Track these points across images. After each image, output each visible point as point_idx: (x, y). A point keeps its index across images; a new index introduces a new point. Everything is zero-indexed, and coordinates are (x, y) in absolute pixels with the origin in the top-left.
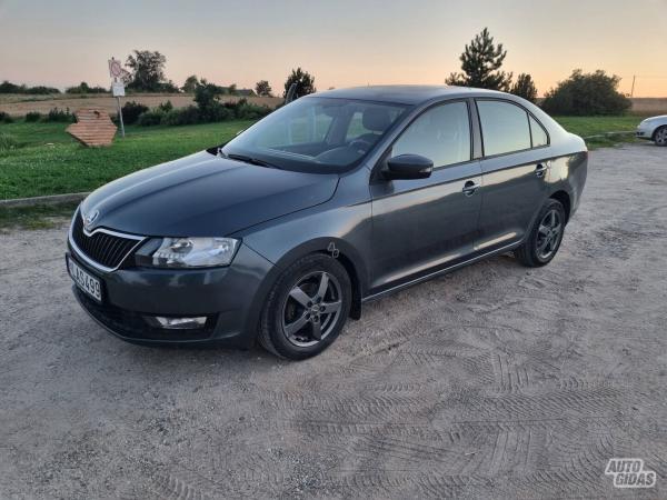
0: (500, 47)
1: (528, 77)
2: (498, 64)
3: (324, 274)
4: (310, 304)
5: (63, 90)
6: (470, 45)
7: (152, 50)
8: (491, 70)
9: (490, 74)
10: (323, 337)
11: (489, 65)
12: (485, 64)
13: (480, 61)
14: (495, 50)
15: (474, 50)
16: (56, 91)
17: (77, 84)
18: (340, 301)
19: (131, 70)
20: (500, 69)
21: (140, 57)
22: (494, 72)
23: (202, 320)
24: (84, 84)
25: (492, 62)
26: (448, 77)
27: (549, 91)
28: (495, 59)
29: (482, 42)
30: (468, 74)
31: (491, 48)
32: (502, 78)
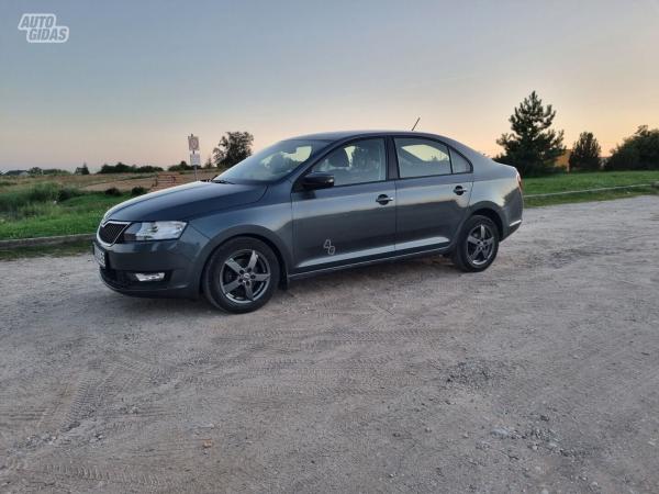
0: (549, 108)
1: (590, 136)
2: (548, 124)
3: (254, 253)
4: (242, 272)
5: (165, 168)
6: (519, 107)
7: (242, 131)
8: (542, 129)
9: (541, 132)
10: (255, 299)
11: (539, 124)
12: (535, 124)
13: (530, 122)
14: (545, 111)
15: (524, 112)
16: (160, 169)
17: (178, 163)
18: (269, 274)
19: (223, 149)
20: (551, 127)
21: (232, 137)
22: (545, 131)
23: (162, 275)
24: (183, 163)
25: (541, 121)
26: (500, 137)
27: (615, 147)
28: (545, 120)
29: (531, 104)
30: (518, 133)
31: (541, 110)
32: (552, 136)
